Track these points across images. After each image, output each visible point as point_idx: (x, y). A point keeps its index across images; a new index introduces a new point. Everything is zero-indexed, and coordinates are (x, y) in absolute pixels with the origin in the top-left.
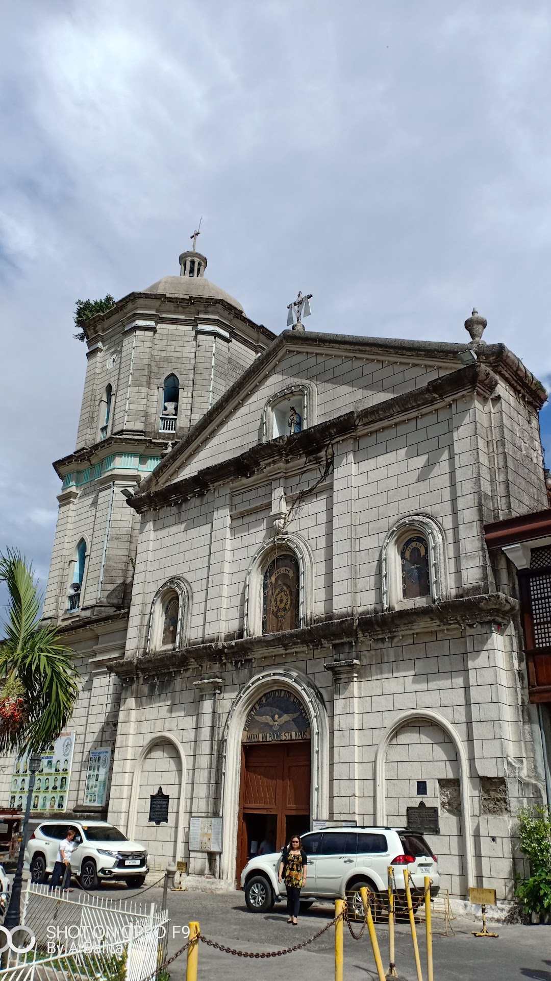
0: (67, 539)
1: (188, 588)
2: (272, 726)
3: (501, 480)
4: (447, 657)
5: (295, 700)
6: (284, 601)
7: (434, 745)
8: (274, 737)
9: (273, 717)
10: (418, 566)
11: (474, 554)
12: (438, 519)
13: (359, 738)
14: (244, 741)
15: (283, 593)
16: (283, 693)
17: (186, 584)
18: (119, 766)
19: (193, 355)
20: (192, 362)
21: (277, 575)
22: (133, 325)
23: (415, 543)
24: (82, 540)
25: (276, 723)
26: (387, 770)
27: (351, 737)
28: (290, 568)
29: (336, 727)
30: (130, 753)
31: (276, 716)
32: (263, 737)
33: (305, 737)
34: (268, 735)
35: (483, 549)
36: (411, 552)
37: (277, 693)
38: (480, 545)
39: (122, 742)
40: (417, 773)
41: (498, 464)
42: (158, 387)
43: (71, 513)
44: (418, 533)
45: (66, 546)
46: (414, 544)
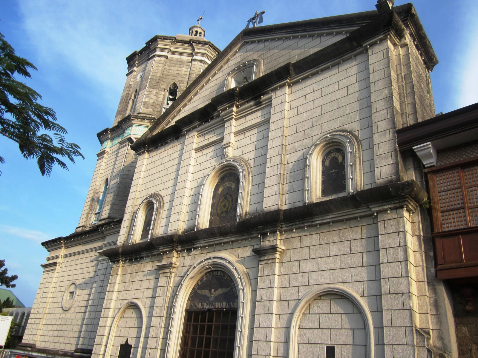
0: (99, 179)
1: (161, 199)
2: (209, 297)
3: (409, 102)
4: (359, 241)
5: (228, 278)
6: (227, 206)
7: (344, 315)
8: (210, 306)
9: (210, 291)
10: (336, 170)
11: (387, 155)
12: (355, 133)
13: (278, 308)
14: (187, 308)
15: (226, 200)
16: (219, 272)
17: (160, 197)
18: (103, 322)
19: (188, 73)
20: (187, 77)
21: (223, 188)
22: (154, 54)
23: (334, 153)
24: (107, 179)
25: (212, 295)
26: (300, 335)
27: (270, 306)
28: (233, 182)
29: (258, 299)
30: (111, 313)
31: (213, 290)
32: (202, 306)
33: (233, 306)
34: (205, 304)
35: (395, 150)
36: (331, 161)
37: (215, 273)
38: (393, 147)
39: (106, 305)
40: (326, 338)
41: (406, 91)
42: (164, 90)
43: (103, 164)
44: (336, 145)
45: (97, 183)
46: (333, 155)
